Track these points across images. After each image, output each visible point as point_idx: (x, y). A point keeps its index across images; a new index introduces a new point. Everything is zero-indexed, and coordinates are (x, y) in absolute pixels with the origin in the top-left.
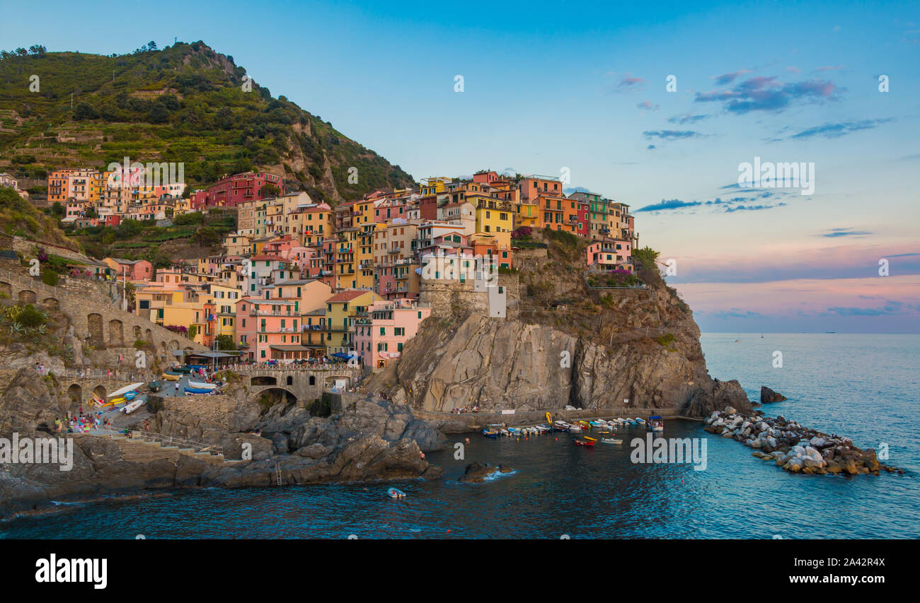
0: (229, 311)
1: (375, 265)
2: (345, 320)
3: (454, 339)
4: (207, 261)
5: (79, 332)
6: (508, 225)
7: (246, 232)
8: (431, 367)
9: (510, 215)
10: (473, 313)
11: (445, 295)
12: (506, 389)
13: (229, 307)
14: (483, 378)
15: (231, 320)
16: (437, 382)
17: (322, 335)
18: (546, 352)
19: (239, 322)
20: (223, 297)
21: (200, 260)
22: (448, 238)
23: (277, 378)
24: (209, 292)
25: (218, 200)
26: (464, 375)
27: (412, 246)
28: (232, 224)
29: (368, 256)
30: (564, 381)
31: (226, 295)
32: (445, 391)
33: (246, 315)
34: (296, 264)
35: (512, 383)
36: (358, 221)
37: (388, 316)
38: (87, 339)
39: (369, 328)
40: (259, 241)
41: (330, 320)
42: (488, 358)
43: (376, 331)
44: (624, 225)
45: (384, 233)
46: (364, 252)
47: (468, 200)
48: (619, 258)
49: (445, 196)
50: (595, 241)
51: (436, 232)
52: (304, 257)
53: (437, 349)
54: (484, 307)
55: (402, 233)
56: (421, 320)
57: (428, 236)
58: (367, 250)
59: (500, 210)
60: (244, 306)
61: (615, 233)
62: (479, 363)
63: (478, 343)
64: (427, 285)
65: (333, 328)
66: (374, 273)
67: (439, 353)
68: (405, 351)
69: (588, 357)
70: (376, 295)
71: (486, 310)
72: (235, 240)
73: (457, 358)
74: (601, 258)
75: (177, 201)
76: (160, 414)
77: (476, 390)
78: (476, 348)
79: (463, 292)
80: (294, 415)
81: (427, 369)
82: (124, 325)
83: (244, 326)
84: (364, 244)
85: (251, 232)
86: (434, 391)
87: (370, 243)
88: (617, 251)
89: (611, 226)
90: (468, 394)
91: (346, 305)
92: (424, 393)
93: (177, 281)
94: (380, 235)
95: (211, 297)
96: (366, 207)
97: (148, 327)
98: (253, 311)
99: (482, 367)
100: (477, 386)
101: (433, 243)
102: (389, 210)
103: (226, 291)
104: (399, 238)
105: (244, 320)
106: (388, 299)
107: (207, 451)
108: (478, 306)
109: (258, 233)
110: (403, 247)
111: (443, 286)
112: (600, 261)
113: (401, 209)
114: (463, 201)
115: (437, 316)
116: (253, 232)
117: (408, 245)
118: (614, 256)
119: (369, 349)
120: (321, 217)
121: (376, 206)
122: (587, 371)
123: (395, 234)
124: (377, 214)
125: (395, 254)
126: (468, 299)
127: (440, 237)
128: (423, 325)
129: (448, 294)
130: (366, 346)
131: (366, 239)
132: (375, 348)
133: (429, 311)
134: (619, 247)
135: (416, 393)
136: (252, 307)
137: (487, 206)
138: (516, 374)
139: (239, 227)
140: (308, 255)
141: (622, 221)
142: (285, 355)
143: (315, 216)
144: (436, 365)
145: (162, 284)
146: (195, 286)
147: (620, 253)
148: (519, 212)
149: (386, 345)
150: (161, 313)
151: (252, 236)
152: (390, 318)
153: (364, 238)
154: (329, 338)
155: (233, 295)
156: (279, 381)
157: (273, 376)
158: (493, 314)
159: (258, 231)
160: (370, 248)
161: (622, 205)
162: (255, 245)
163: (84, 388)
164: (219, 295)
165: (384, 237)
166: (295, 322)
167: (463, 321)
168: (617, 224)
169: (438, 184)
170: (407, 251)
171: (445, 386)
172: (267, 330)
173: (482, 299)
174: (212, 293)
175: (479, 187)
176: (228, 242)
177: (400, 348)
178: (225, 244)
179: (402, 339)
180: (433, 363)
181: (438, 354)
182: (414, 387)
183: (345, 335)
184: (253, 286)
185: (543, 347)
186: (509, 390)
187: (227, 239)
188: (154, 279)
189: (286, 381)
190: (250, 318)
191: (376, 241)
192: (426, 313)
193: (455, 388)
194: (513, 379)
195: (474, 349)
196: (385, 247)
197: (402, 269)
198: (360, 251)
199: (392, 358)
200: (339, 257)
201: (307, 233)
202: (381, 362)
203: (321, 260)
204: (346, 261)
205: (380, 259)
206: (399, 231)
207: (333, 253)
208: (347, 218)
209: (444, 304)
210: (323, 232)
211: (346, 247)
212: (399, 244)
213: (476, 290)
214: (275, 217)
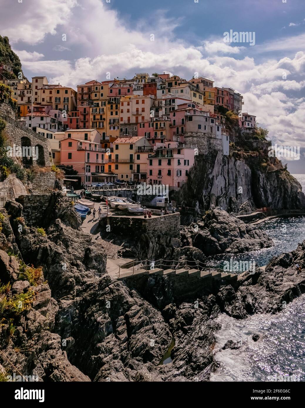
1: (121, 122)
2: (131, 156)
8: (209, 186)
9: (203, 97)
10: (219, 152)
11: (204, 140)
14: (228, 193)
16: (214, 196)
18: (244, 177)
19: (63, 155)
22: (189, 106)
26: (221, 191)
29: (114, 116)
32: (217, 202)
33: (72, 150)
36: (95, 96)
39: (170, 160)
41: (117, 156)
42: (227, 180)
43: (174, 162)
45: (128, 102)
46: (112, 114)
51: (178, 102)
53: (209, 174)
54: (221, 148)
55: (143, 102)
56: (195, 155)
57: (173, 104)
58: (114, 113)
59: (199, 93)
60: (70, 143)
62: (224, 183)
63: (223, 171)
64: (192, 133)
65: (120, 161)
66: (120, 128)
67: (211, 176)
68: (192, 176)
71: (222, 150)
73: (217, 180)
74: (245, 125)
77: (228, 200)
78: (222, 174)
79: (212, 138)
81: (208, 188)
82: (44, 150)
83: (70, 158)
84: (112, 109)
86: (213, 202)
87: (117, 109)
88: (251, 121)
90: (225, 203)
91: (132, 146)
92: (209, 203)
94: (125, 104)
96: (102, 87)
98: (79, 147)
99: (226, 186)
100: (228, 198)
102: (120, 90)
104: (140, 106)
105: (70, 154)
108: (219, 147)
110: (144, 111)
111: (203, 134)
113: (128, 90)
115: (201, 153)
117: (149, 110)
118: (250, 124)
119: (169, 174)
120: (66, 92)
121: (108, 87)
123: (137, 103)
124: (111, 92)
125: (137, 115)
126: (214, 143)
127: (184, 105)
129: (206, 140)
130: (165, 172)
131: (114, 106)
132: (175, 173)
134: (251, 119)
135: (205, 203)
136: (79, 144)
143: (62, 92)
144: (211, 184)
149: (180, 171)
153: (112, 105)
155: (49, 136)
158: (225, 154)
160: (117, 112)
165: (128, 105)
166: (103, 156)
170: (148, 114)
171: (216, 198)
172: (90, 162)
173: (220, 143)
177: (187, 173)
179: (188, 168)
181: (211, 178)
182: (204, 199)
183: (131, 166)
190: (77, 152)
191: (121, 108)
196: (128, 111)
197: (160, 123)
198: (109, 113)
199: (183, 181)
200: (92, 117)
201: (56, 102)
202: (179, 183)
203: (77, 119)
204: (98, 119)
205: (125, 120)
206: (140, 102)
207: (88, 114)
208: (86, 94)
209: (204, 145)
210: (68, 102)
211: (98, 110)
212: (140, 110)
213: (217, 138)
214: (26, 91)
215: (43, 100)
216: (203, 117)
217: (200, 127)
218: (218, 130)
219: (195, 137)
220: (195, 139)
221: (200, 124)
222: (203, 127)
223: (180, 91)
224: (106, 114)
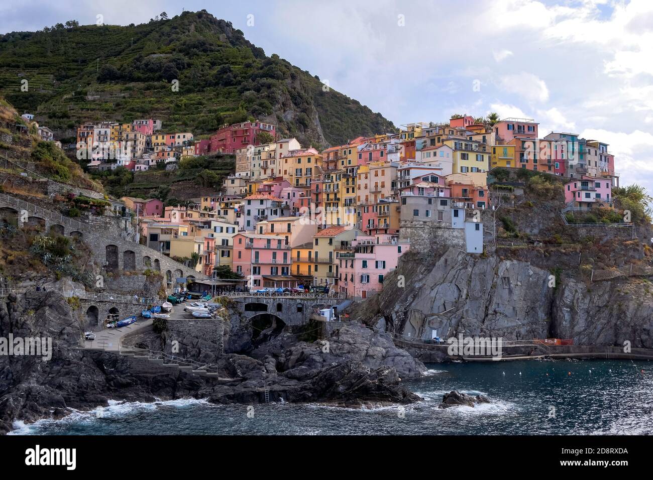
0: (227, 244)
1: (358, 203)
2: (331, 253)
3: (432, 273)
4: (209, 199)
5: (98, 261)
6: (484, 166)
7: (243, 174)
8: (410, 299)
9: (486, 157)
10: (451, 248)
11: (423, 231)
12: (483, 322)
13: (227, 240)
14: (461, 310)
15: (229, 252)
16: (416, 313)
17: (310, 267)
18: (524, 287)
19: (235, 254)
20: (222, 231)
21: (203, 199)
22: (425, 179)
23: (268, 305)
24: (210, 227)
25: (218, 147)
26: (442, 308)
27: (393, 186)
28: (231, 169)
29: (351, 195)
30: (542, 315)
31: (225, 230)
32: (424, 321)
33: (242, 248)
34: (287, 202)
35: (490, 316)
36: (343, 164)
37: (369, 251)
38: (104, 267)
39: (352, 261)
40: (254, 182)
41: (316, 253)
42: (465, 291)
43: (358, 264)
44: (603, 164)
45: (366, 174)
46: (348, 192)
47: (445, 143)
48: (598, 196)
49: (423, 140)
50: (572, 179)
51: (414, 174)
52: (294, 196)
53: (416, 281)
54: (461, 243)
55: (383, 174)
56: (401, 254)
57: (407, 177)
58: (351, 190)
59: (477, 152)
60: (240, 240)
61: (592, 172)
62: (456, 295)
63: (456, 277)
64: (406, 222)
65: (319, 261)
66: (357, 211)
67: (417, 285)
68: (386, 283)
69: (567, 293)
70: (359, 232)
71: (464, 246)
72: (233, 182)
73: (435, 290)
74: (579, 196)
75: (184, 148)
76: (164, 335)
77: (454, 321)
78: (454, 281)
79: (441, 228)
80: (282, 339)
81: (406, 300)
82: (136, 255)
83: (240, 257)
84: (348, 184)
85: (247, 174)
86: (413, 321)
87: (353, 184)
88: (596, 189)
89: (589, 165)
90: (446, 325)
91: (331, 240)
92: (403, 323)
93: (182, 217)
94: (363, 176)
95: (211, 231)
96: (350, 151)
97: (156, 257)
98: (248, 245)
99: (460, 300)
100: (455, 317)
101: (411, 183)
102: (371, 154)
103: (225, 226)
104: (379, 180)
105: (240, 252)
106: (370, 235)
107: (204, 369)
108: (455, 241)
109: (253, 175)
110: (384, 187)
111: (422, 223)
112: (578, 199)
113: (382, 153)
114: (440, 144)
115: (415, 251)
116: (249, 175)
117: (388, 185)
118: (593, 195)
119: (352, 280)
120: (309, 161)
121: (359, 150)
122: (567, 307)
123: (376, 175)
124: (360, 157)
125: (376, 193)
126: (446, 235)
127: (418, 178)
128: (403, 258)
129: (426, 231)
130: (349, 277)
131: (350, 180)
132: (357, 279)
133: (408, 246)
134: (598, 185)
135: (396, 322)
136: (248, 241)
137: (463, 148)
138: (493, 307)
139: (237, 170)
140: (298, 194)
141: (601, 160)
142: (275, 285)
143: (304, 160)
144: (415, 297)
145: (169, 220)
146: (198, 222)
147: (599, 190)
148: (494, 153)
149: (368, 276)
150: (167, 245)
151: (248, 178)
152: (372, 252)
153: (348, 180)
154: (316, 270)
155: (230, 230)
156: (270, 306)
157: (265, 303)
158: (470, 249)
159: (253, 173)
160: (353, 189)
161: (601, 144)
162: (250, 186)
163: (100, 310)
164: (218, 230)
165: (366, 178)
166: (285, 255)
167: (440, 256)
168: (596, 162)
169: (416, 129)
170: (387, 191)
171: (424, 316)
172: (260, 262)
173: (459, 235)
174: (212, 227)
175: (455, 131)
176: (227, 183)
177: (381, 279)
178: (224, 185)
179: (384, 272)
180: (412, 295)
181: (417, 287)
182: (394, 317)
183: (331, 267)
184: (249, 222)
185: (521, 282)
186: (486, 322)
187: (226, 181)
188: (163, 216)
189: (276, 308)
190: (245, 250)
191: (358, 182)
192: (405, 248)
193: (433, 319)
194: (490, 312)
195: (451, 282)
196: (366, 188)
197: (384, 207)
198: (345, 190)
199: (373, 289)
200: (325, 196)
201: (297, 175)
202: (364, 292)
203: (309, 199)
204: (332, 200)
205: (363, 199)
206: (380, 173)
207: (320, 193)
208: (332, 162)
209: (423, 240)
210: (311, 174)
211: (332, 187)
212: (380, 185)
213: (453, 227)
214: (269, 161)
215: (286, 171)
216: (422, 198)
217: (416, 213)
218: (456, 214)
219: (408, 227)
220: (409, 230)
221: (417, 208)
222: (422, 212)
223: (432, 154)
224: (340, 192)
